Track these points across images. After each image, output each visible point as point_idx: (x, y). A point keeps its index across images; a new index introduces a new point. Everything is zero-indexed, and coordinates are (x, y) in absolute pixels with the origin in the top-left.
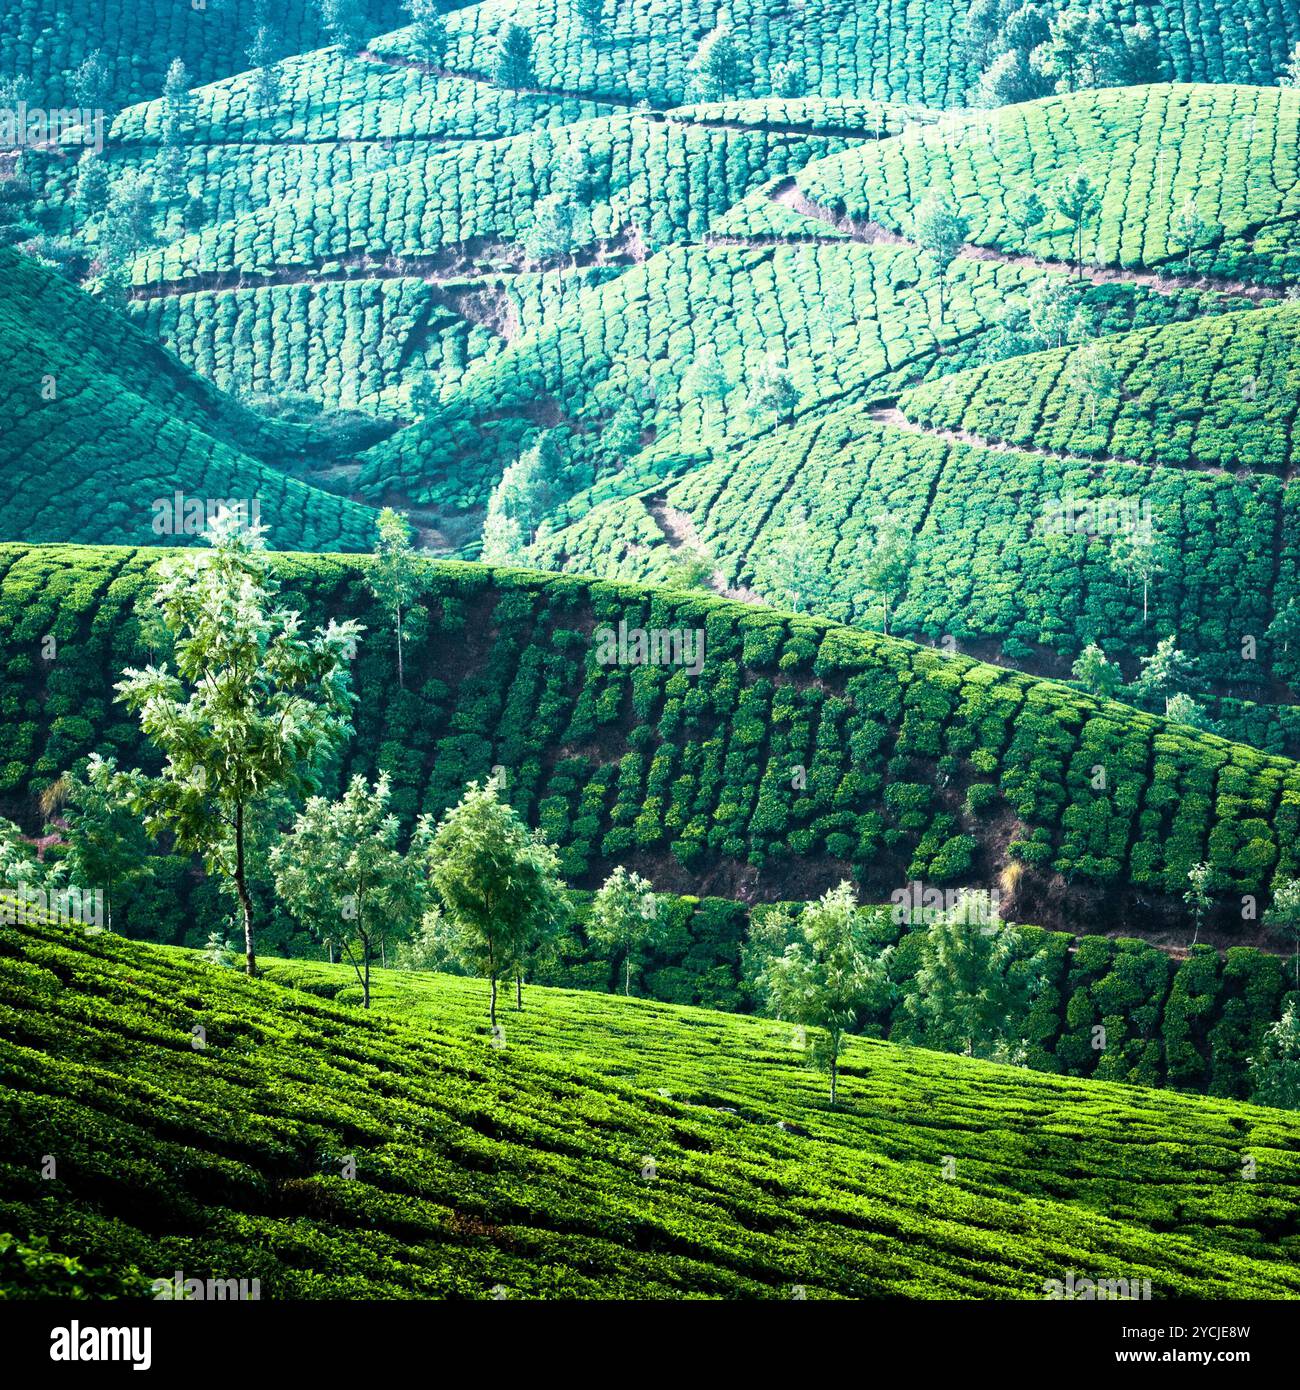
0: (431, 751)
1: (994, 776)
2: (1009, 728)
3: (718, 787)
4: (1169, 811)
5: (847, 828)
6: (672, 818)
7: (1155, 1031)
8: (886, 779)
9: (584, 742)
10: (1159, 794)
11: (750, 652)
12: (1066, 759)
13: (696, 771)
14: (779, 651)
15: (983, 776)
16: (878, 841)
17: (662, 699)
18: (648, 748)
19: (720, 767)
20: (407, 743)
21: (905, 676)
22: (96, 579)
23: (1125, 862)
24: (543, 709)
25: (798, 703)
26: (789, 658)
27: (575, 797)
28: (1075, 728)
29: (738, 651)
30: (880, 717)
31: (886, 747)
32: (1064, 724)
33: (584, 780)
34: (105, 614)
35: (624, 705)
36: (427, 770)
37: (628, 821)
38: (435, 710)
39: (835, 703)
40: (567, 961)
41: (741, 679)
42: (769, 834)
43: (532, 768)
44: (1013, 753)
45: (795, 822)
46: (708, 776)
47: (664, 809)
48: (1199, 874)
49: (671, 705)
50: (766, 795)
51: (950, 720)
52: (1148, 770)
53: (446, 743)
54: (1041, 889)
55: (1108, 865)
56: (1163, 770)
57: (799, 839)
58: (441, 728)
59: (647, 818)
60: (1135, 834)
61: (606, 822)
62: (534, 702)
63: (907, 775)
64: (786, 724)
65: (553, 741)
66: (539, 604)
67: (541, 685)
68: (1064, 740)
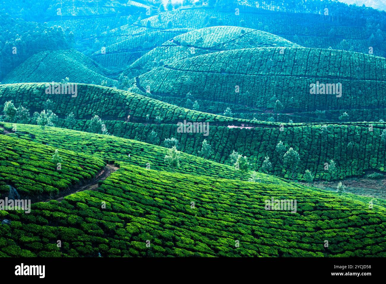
0: (67, 105)
1: (128, 105)
2: (131, 100)
3: (98, 108)
4: (148, 109)
5: (112, 112)
6: (93, 111)
7: (141, 134)
8: (117, 106)
9: (84, 103)
10: (148, 107)
11: (104, 92)
12: (137, 103)
13: (96, 106)
14: (107, 92)
15: (127, 105)
16: (115, 113)
17: (93, 97)
18: (91, 104)
19: (99, 105)
20: (65, 104)
21: (120, 94)
22: (31, 86)
23: (142, 115)
24: (80, 99)
25: (108, 98)
26: (108, 93)
27: (82, 109)
28: (139, 100)
29: (102, 92)
30: (117, 99)
31: (117, 102)
32: (138, 99)
33: (84, 107)
34: (30, 90)
35: (89, 99)
36: (66, 107)
37: (88, 112)
38: (68, 100)
39: (112, 98)
40: (77, 128)
41: (102, 95)
42: (103, 113)
43: (78, 106)
44: (131, 103)
45: (106, 111)
46: (97, 106)
47: (92, 110)
48: (147, 115)
49: (94, 98)
50: (103, 108)
51: (125, 99)
52: (147, 105)
53: (69, 104)
54: (132, 118)
55: (140, 115)
56: (149, 104)
57: (107, 113)
58: (69, 102)
59: (90, 112)
60: (144, 112)
61: (85, 112)
62: (79, 99)
63: (119, 106)
64: (107, 100)
65: (81, 103)
66: (81, 87)
67: (80, 97)
68: (138, 101)
